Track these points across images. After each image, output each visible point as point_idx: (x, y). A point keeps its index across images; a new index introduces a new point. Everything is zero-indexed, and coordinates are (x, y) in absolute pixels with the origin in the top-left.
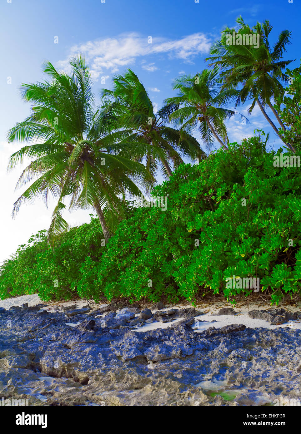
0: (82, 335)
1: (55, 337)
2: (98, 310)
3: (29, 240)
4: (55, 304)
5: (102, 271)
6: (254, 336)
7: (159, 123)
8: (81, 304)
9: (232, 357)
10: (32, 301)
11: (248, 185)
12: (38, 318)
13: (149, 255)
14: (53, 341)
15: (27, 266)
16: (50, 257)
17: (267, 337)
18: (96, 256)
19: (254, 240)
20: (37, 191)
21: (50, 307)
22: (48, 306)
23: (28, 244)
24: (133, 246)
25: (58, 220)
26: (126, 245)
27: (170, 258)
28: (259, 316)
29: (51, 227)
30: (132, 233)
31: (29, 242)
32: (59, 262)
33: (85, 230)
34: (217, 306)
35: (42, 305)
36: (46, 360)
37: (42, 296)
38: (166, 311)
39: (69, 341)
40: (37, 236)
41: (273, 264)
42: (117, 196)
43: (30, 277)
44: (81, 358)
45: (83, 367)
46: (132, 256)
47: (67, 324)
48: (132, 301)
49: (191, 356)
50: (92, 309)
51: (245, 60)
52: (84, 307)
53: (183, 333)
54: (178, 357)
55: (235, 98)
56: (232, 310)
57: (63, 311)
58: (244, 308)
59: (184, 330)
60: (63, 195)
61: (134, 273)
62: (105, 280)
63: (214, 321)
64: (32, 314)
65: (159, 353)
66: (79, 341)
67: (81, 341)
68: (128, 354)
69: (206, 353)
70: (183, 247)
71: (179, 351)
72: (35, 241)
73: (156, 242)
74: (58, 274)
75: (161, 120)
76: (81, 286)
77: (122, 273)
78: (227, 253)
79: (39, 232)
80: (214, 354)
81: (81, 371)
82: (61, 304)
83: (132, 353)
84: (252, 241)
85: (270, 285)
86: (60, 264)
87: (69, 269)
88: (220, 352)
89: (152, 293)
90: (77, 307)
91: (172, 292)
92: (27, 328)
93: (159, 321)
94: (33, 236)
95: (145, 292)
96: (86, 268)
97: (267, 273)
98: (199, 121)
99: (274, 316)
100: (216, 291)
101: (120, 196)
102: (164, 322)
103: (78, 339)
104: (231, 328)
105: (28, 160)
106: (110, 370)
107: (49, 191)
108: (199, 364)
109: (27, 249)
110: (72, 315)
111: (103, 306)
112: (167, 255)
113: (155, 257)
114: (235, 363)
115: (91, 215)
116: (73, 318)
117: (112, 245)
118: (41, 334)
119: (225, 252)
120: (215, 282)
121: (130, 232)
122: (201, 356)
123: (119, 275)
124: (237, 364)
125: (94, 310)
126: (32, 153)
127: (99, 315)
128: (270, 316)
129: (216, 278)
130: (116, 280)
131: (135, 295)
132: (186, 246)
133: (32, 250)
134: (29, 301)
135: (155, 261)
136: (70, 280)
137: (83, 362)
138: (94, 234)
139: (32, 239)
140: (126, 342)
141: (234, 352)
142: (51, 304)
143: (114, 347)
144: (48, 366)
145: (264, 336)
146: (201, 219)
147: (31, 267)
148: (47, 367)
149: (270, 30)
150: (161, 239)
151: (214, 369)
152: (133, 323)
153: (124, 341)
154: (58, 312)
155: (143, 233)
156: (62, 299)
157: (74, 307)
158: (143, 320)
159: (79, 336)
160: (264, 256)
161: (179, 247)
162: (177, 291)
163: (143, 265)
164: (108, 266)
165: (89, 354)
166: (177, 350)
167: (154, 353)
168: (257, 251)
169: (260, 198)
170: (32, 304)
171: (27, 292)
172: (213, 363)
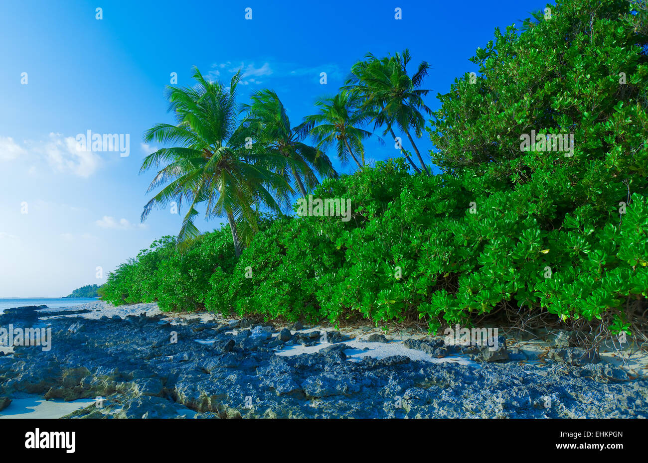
0: (223, 357)
1: (187, 357)
2: (226, 326)
3: (151, 245)
4: (176, 315)
5: (234, 283)
6: (422, 371)
7: (294, 138)
8: (206, 318)
9: (409, 398)
10: (150, 310)
11: (405, 204)
12: (161, 332)
13: (288, 271)
14: (186, 362)
15: (147, 272)
16: (176, 265)
17: (437, 374)
18: (225, 267)
19: (409, 261)
20: (170, 196)
21: (171, 318)
22: (168, 317)
23: (150, 249)
24: (270, 260)
25: (189, 226)
26: (262, 258)
27: (311, 275)
28: (417, 346)
29: (180, 234)
30: (270, 246)
31: (151, 247)
32: (185, 271)
33: (214, 239)
34: (363, 330)
35: (161, 316)
36: (184, 387)
37: (162, 306)
38: (308, 334)
39: (207, 364)
40: (160, 242)
41: (432, 289)
42: (251, 206)
43: (149, 284)
44: (227, 388)
45: (233, 400)
46: (268, 269)
47: (196, 341)
48: (266, 319)
49: (358, 392)
50: (219, 324)
51: (383, 85)
52: (209, 321)
53: (339, 362)
54: (344, 394)
55: (374, 120)
56: (383, 337)
57: (186, 324)
58: (395, 335)
59: (340, 359)
60: (196, 202)
61: (270, 288)
62: (236, 294)
63: (367, 349)
64: (153, 326)
65: (322, 387)
66: (219, 364)
67: (222, 365)
68: (284, 387)
69: (376, 390)
70: (327, 264)
71: (345, 387)
72: (158, 247)
73: (297, 257)
74: (183, 283)
75: (296, 136)
76: (210, 299)
77: (256, 287)
78: (378, 274)
79: (163, 237)
80: (386, 393)
81: (231, 406)
82: (182, 316)
83: (288, 385)
84: (407, 263)
85: (428, 312)
86: (185, 273)
87: (195, 278)
88: (392, 391)
89: (291, 311)
90: (201, 320)
91: (312, 312)
92: (151, 343)
93: (300, 344)
94: (156, 241)
95: (284, 310)
96: (215, 279)
97: (423, 299)
98: (337, 139)
99: (435, 348)
100: (366, 315)
101: (253, 207)
102: (307, 346)
103: (218, 362)
104: (394, 360)
105: (164, 163)
106: (268, 407)
107: (183, 196)
108: (370, 404)
109: (149, 254)
110: (198, 330)
111: (232, 321)
112: (308, 271)
113: (294, 273)
114: (413, 406)
115: (221, 224)
116: (201, 334)
117: (247, 257)
118: (169, 351)
119: (377, 272)
120: (366, 304)
121: (267, 245)
122: (369, 393)
123: (252, 289)
124: (416, 407)
125: (221, 326)
126: (169, 155)
127: (230, 332)
128: (430, 347)
129: (366, 300)
130: (248, 295)
131: (271, 312)
132: (330, 263)
133: (153, 256)
134: (147, 310)
135: (294, 277)
136: (195, 290)
137: (231, 394)
138: (224, 243)
139: (154, 244)
140: (275, 370)
141: (408, 392)
142: (171, 315)
143: (262, 375)
144: (186, 395)
145: (433, 372)
146: (350, 236)
147: (152, 273)
148: (185, 397)
149: (409, 60)
150: (303, 254)
151: (389, 411)
152: (271, 344)
153: (272, 368)
154: (180, 325)
155: (282, 246)
156: (183, 309)
157: (198, 320)
158: (282, 342)
159: (219, 359)
160: (423, 280)
161: (324, 265)
162: (318, 311)
163: (281, 281)
164: (241, 279)
165: (236, 384)
166: (343, 385)
167: (314, 387)
168: (414, 275)
169: (415, 218)
170: (150, 314)
171: (144, 300)
172: (385, 404)
